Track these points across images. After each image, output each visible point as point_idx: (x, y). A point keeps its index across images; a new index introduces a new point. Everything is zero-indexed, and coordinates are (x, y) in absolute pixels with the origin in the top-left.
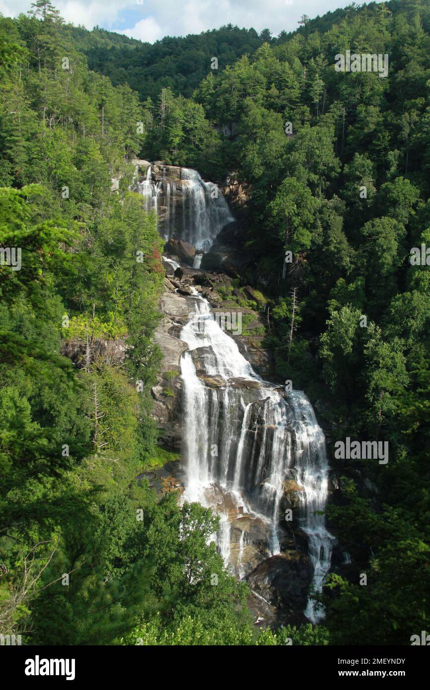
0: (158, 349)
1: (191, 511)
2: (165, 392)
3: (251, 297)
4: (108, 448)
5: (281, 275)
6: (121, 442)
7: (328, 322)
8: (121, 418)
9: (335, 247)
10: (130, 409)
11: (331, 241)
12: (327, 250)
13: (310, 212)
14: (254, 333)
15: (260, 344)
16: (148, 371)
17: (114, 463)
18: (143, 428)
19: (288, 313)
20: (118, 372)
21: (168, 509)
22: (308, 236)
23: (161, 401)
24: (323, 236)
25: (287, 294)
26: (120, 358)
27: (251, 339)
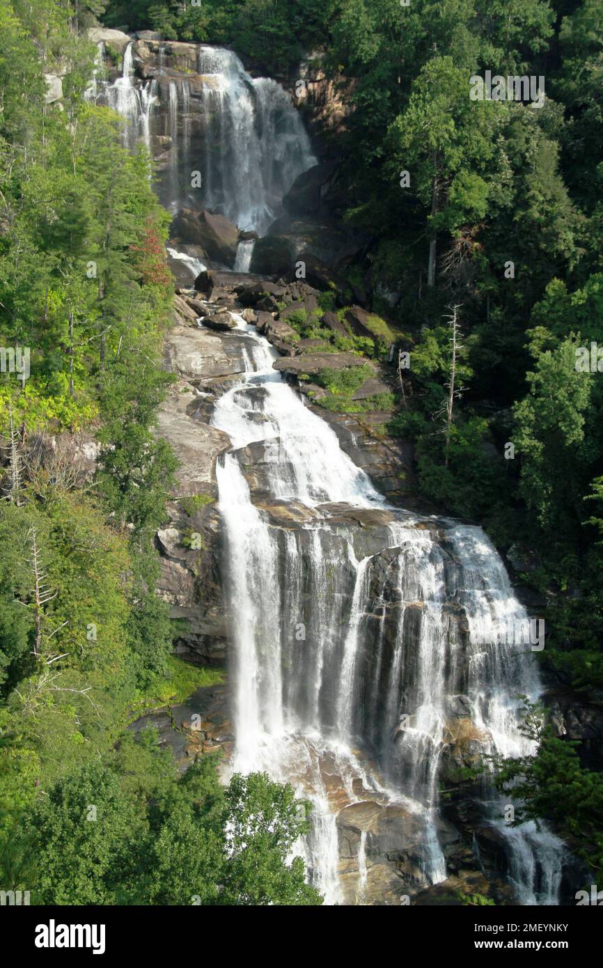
0: (165, 450)
1: (249, 792)
2: (185, 539)
3: (361, 330)
4: (67, 667)
5: (425, 279)
6: (94, 652)
7: (530, 376)
8: (93, 601)
9: (541, 212)
10: (112, 581)
11: (533, 197)
12: (522, 218)
13: (484, 135)
14: (372, 407)
15: (383, 431)
16: (147, 497)
17: (80, 699)
18: (140, 619)
19: (442, 361)
20: (82, 501)
21: (200, 791)
22: (480, 188)
23: (177, 560)
24: (513, 187)
25: (437, 317)
26: (84, 473)
27: (364, 420)
